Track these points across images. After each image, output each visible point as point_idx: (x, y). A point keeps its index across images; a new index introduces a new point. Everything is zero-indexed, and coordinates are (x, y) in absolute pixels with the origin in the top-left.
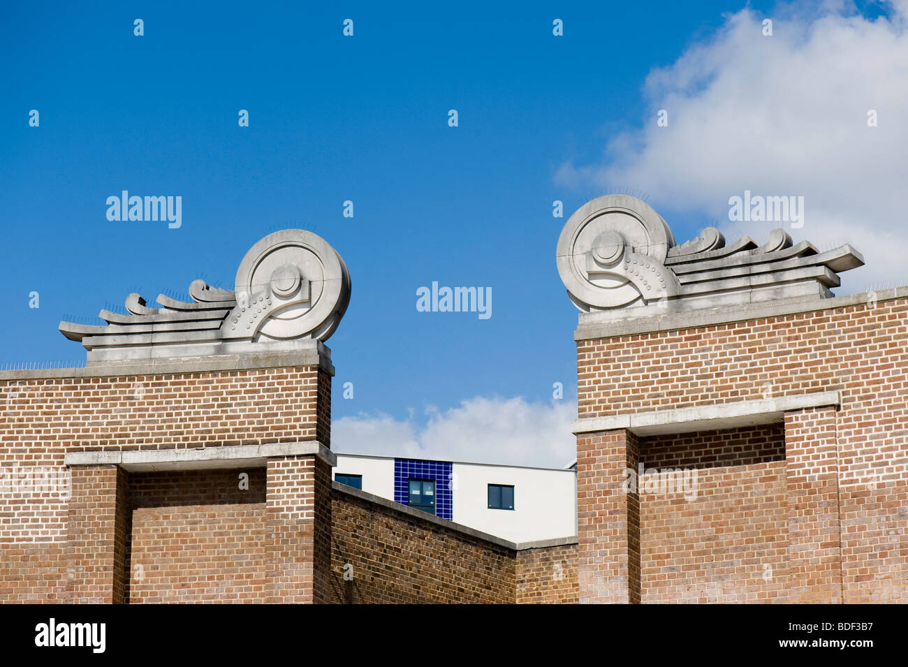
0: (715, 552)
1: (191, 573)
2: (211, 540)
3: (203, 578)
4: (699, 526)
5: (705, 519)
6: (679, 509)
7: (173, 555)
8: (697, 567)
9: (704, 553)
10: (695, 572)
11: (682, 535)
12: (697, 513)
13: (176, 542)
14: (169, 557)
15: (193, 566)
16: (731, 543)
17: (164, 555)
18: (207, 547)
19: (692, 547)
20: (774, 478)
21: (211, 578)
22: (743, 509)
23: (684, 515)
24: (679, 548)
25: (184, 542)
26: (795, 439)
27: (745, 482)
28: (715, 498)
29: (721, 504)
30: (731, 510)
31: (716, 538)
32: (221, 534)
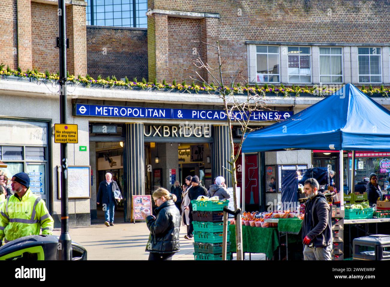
0: (181, 50)
1: (43, 35)
2: (49, 26)
3: (47, 37)
4: (177, 43)
5: (179, 41)
6: (172, 37)
7: (38, 29)
8: (177, 54)
9: (179, 50)
10: (176, 55)
11: (173, 44)
12: (176, 39)
13: (38, 25)
14: (37, 29)
15: (44, 33)
16: (185, 48)
17: (35, 28)
18: (47, 28)
19: (175, 48)
20: (195, 33)
21: (49, 38)
22: (188, 40)
23: (173, 39)
24: (172, 48)
25: (41, 25)
26: (209, 25)
27: (188, 33)
28: (181, 36)
29: (182, 38)
30: (185, 40)
31: (181, 47)
32: (51, 24)
